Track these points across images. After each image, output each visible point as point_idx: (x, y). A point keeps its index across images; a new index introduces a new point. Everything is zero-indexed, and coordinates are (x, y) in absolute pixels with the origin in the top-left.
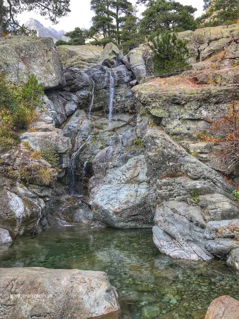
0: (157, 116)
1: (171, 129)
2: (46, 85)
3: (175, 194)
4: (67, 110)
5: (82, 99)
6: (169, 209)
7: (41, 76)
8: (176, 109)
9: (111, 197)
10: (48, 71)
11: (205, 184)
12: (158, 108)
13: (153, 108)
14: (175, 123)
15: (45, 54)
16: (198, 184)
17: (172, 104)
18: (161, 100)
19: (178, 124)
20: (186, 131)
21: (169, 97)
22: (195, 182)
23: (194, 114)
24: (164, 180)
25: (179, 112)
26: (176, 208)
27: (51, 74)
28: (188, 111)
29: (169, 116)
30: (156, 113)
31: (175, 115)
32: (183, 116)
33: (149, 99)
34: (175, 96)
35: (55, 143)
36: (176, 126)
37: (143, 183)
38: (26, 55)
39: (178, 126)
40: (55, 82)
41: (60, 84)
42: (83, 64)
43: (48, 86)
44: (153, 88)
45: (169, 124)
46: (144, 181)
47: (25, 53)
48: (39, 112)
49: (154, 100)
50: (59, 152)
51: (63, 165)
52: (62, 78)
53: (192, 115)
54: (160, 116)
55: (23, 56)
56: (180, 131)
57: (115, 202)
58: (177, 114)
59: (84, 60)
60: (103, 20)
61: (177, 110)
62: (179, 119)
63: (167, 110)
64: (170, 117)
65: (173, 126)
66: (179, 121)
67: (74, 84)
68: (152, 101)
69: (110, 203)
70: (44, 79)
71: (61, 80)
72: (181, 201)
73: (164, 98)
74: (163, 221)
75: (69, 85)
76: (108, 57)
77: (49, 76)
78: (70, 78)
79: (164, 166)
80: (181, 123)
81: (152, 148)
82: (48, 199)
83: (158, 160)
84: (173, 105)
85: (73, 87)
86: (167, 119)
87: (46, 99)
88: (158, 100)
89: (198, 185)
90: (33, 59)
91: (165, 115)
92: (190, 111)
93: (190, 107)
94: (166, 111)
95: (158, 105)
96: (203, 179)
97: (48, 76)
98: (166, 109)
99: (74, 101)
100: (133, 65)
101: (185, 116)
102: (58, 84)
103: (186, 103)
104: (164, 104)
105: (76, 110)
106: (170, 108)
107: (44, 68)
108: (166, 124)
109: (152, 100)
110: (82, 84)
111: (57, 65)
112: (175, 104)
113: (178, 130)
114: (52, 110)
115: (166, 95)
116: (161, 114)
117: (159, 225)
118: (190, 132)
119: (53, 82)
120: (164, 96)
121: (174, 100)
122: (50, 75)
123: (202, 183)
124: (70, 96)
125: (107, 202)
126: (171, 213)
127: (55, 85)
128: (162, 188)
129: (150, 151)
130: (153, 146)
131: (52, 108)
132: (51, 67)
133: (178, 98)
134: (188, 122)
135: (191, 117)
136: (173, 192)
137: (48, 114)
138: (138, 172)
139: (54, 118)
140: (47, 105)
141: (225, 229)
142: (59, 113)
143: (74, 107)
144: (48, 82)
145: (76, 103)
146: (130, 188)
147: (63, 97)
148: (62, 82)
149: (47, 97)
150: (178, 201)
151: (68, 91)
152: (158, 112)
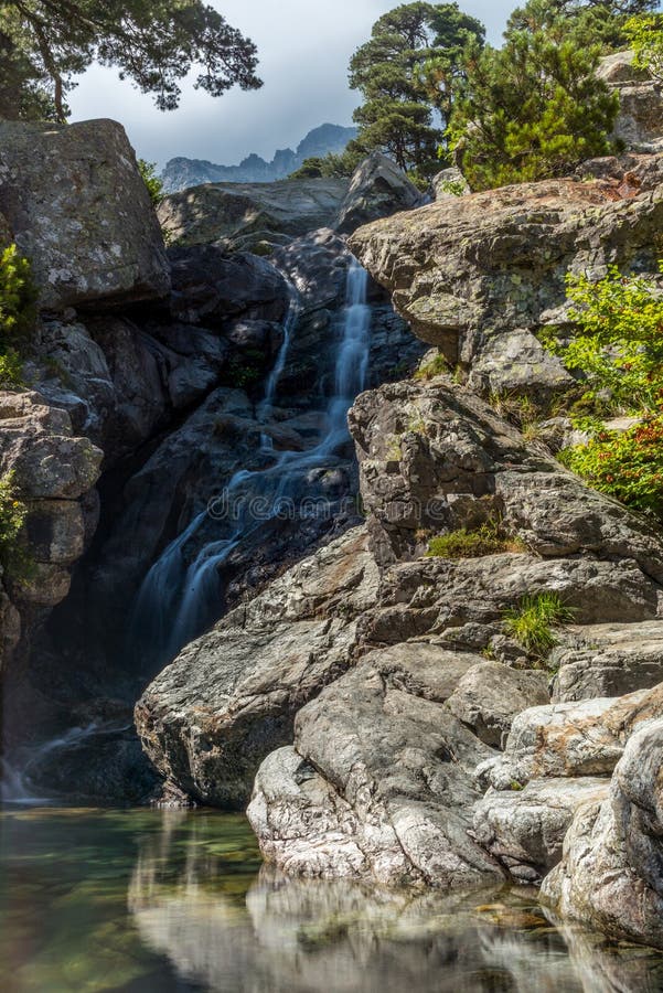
0: (436, 321)
1: (495, 370)
2: (83, 284)
4: (176, 388)
7: (63, 255)
8: (515, 285)
9: (218, 671)
10: (93, 236)
11: (593, 573)
12: (440, 290)
13: (425, 290)
14: (513, 345)
15: (82, 177)
16: (556, 571)
18: (451, 257)
19: (526, 350)
20: (561, 377)
21: (482, 236)
22: (546, 563)
26: (407, 667)
27: (103, 245)
29: (488, 321)
30: (432, 310)
31: (512, 314)
33: (407, 260)
36: (515, 359)
39: (523, 357)
40: (116, 275)
41: (139, 286)
42: (275, 240)
43: (90, 288)
45: (485, 352)
49: (426, 260)
51: (54, 547)
52: (155, 264)
54: (449, 323)
56: (535, 380)
57: (225, 692)
58: (522, 307)
59: (279, 227)
61: (524, 290)
63: (479, 295)
64: (489, 323)
65: (502, 359)
66: (531, 336)
68: (419, 264)
69: (204, 695)
70: (76, 264)
71: (148, 272)
72: (459, 646)
73: (465, 242)
75: (195, 303)
76: (360, 202)
77: (96, 254)
78: (197, 278)
80: (539, 346)
81: (387, 442)
83: (402, 486)
84: (504, 269)
85: (210, 307)
86: (476, 332)
87: (76, 336)
88: (439, 259)
89: (555, 578)
90: (38, 196)
91: (471, 317)
94: (473, 297)
95: (441, 279)
96: (591, 555)
97: (90, 254)
98: (475, 292)
99: (207, 355)
102: (132, 284)
103: (560, 260)
104: (465, 270)
105: (211, 386)
106: (491, 286)
107: (78, 225)
108: (473, 352)
109: (417, 259)
110: (243, 294)
112: (510, 265)
113: (523, 373)
114: (96, 375)
115: (470, 232)
116: (450, 313)
119: (110, 275)
120: (465, 236)
122: (100, 252)
123: (580, 568)
124: (194, 340)
125: (194, 692)
127: (118, 286)
131: (98, 369)
132: (104, 223)
133: (525, 240)
137: (72, 387)
138: (358, 569)
139: (103, 404)
140: (75, 356)
141: (581, 730)
142: (135, 394)
143: (205, 378)
144: (89, 276)
145: (217, 361)
146: (306, 635)
147: (164, 341)
148: (150, 279)
149: (84, 330)
150: (445, 647)
151: (189, 323)
152: (438, 305)
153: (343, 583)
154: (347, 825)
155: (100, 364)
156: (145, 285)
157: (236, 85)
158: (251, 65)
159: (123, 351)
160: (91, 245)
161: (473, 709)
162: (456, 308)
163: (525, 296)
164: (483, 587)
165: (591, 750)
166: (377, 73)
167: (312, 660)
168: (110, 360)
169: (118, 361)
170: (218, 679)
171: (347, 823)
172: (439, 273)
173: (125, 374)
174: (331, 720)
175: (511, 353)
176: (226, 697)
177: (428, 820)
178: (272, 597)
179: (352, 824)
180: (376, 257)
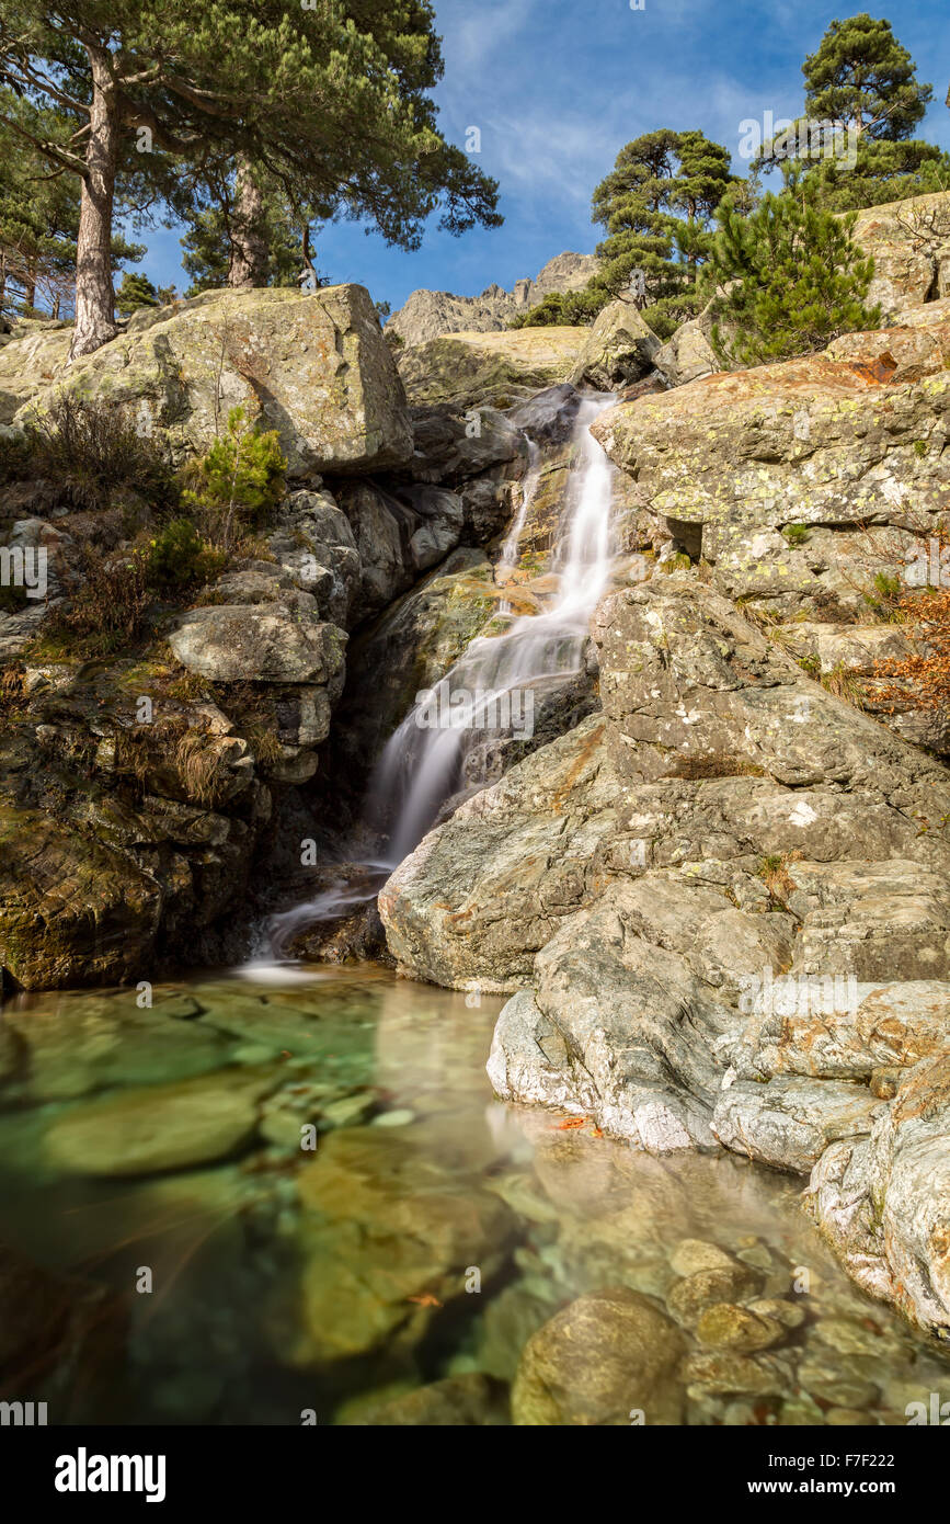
0: (679, 518)
1: (739, 570)
2: (329, 453)
3: (681, 853)
4: (418, 550)
6: (612, 917)
7: (310, 423)
8: (762, 482)
9: (457, 866)
10: (340, 404)
11: (838, 808)
12: (684, 484)
13: (666, 485)
14: (759, 544)
16: (801, 807)
17: (745, 462)
18: (697, 450)
19: (772, 550)
20: (806, 579)
21: (730, 429)
22: (790, 796)
23: (845, 500)
24: (643, 790)
25: (777, 498)
27: (348, 412)
28: (819, 489)
29: (734, 518)
30: (677, 505)
31: (758, 511)
32: (794, 512)
33: (651, 451)
34: (756, 425)
35: (272, 644)
36: (759, 559)
37: (606, 811)
38: (262, 350)
39: (769, 557)
40: (362, 442)
41: (385, 452)
42: (515, 392)
43: (335, 457)
45: (729, 551)
47: (257, 344)
48: (285, 546)
49: (671, 453)
50: (286, 678)
51: (302, 730)
52: (398, 428)
53: (832, 505)
54: (693, 519)
55: (250, 353)
56: (780, 581)
57: (465, 889)
58: (770, 504)
59: (520, 379)
60: (634, 251)
61: (772, 486)
62: (779, 528)
63: (725, 490)
64: (735, 520)
65: (747, 558)
66: (777, 535)
68: (662, 455)
69: (444, 890)
70: (322, 433)
71: (392, 437)
72: (699, 882)
73: (712, 435)
75: (437, 463)
76: (600, 356)
77: (342, 422)
78: (440, 437)
79: (668, 727)
80: (786, 546)
81: (628, 649)
83: (643, 699)
84: (751, 464)
85: (451, 467)
86: (720, 529)
87: (323, 503)
88: (686, 452)
89: (799, 814)
90: (286, 365)
91: (716, 513)
92: (830, 486)
93: (827, 470)
94: (718, 493)
95: (686, 472)
96: (835, 786)
97: (336, 422)
98: (720, 487)
99: (448, 517)
100: (687, 372)
101: (806, 511)
102: (376, 450)
103: (810, 455)
104: (711, 464)
105: (452, 548)
106: (737, 481)
107: (324, 393)
108: (716, 549)
109: (662, 450)
110: (484, 454)
111: (375, 383)
112: (759, 459)
113: (768, 574)
114: (342, 544)
115: (716, 424)
116: (695, 509)
118: (827, 581)
119: (355, 443)
120: (712, 429)
121: (754, 442)
122: (345, 419)
123: (827, 803)
124: (435, 500)
125: (435, 886)
127: (363, 454)
128: (631, 823)
129: (620, 662)
130: (631, 643)
131: (343, 536)
132: (349, 389)
133: (774, 435)
134: (819, 539)
135: (830, 516)
137: (318, 557)
138: (595, 765)
139: (347, 571)
140: (321, 525)
141: (828, 1029)
142: (379, 558)
143: (446, 540)
144: (334, 443)
145: (456, 523)
146: (543, 833)
147: (407, 503)
148: (394, 444)
149: (329, 498)
150: (685, 883)
151: (430, 483)
152: (682, 500)
153: (580, 778)
154: (585, 1096)
155: (345, 531)
156: (389, 449)
157: (479, 225)
158: (493, 204)
159: (367, 516)
160: (336, 412)
161: (715, 968)
162: (700, 504)
163: (773, 493)
164: (724, 818)
165: (839, 1056)
166: (620, 206)
167: (550, 863)
168: (355, 525)
169: (362, 525)
170: (457, 875)
171: (586, 1094)
172: (684, 466)
173: (369, 538)
174: (571, 977)
175: (757, 553)
176: (466, 894)
177: (668, 1111)
178: (510, 786)
179: (591, 1097)
180: (618, 445)
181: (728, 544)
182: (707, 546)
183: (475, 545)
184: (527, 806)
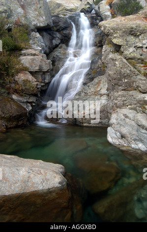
0: (117, 44)
1: (128, 54)
2: (38, 25)
3: (128, 104)
4: (54, 44)
5: (64, 36)
6: (122, 115)
7: (35, 19)
8: (132, 38)
10: (40, 15)
12: (118, 38)
13: (115, 37)
14: (131, 50)
15: (37, 3)
17: (129, 34)
18: (121, 32)
20: (139, 57)
21: (127, 29)
22: (144, 95)
24: (120, 93)
26: (127, 114)
27: (42, 17)
29: (127, 45)
31: (131, 44)
32: (137, 44)
33: (112, 31)
34: (132, 28)
39: (133, 52)
40: (44, 23)
41: (48, 25)
42: (67, 13)
43: (40, 26)
44: (115, 22)
45: (126, 50)
46: (105, 94)
47: (24, 2)
48: (32, 44)
49: (116, 31)
50: (43, 71)
51: (46, 80)
52: (50, 20)
54: (120, 44)
55: (23, 4)
56: (135, 57)
58: (133, 43)
59: (67, 10)
63: (125, 39)
65: (129, 52)
66: (134, 48)
67: (59, 25)
70: (37, 21)
71: (49, 22)
72: (131, 109)
73: (123, 29)
74: (116, 124)
75: (56, 27)
76: (84, 7)
77: (40, 19)
78: (56, 22)
79: (120, 82)
80: (135, 50)
82: (34, 104)
83: (116, 77)
85: (58, 27)
86: (124, 47)
87: (38, 35)
88: (118, 32)
89: (146, 98)
90: (29, 7)
91: (124, 44)
93: (143, 37)
95: (118, 36)
99: (58, 37)
100: (102, 12)
101: (139, 45)
103: (140, 35)
104: (123, 35)
105: (59, 44)
106: (128, 38)
107: (37, 13)
109: (114, 31)
110: (64, 25)
111: (46, 11)
112: (131, 34)
113: (133, 55)
115: (125, 27)
116: (120, 42)
117: (113, 126)
118: (142, 57)
121: (131, 31)
124: (55, 34)
126: (123, 117)
127: (45, 25)
128: (118, 99)
129: (110, 70)
130: (112, 67)
131: (42, 42)
132: (42, 12)
133: (135, 30)
136: (126, 102)
137: (39, 46)
138: (101, 87)
139: (43, 49)
140: (38, 39)
142: (47, 46)
143: (58, 42)
145: (60, 39)
147: (50, 35)
151: (54, 31)
152: (118, 41)
153: (98, 89)
155: (42, 40)
163: (134, 41)
164: (134, 98)
172: (118, 34)
175: (131, 51)
180: (105, 29)
181: (126, 49)
182: (122, 49)
183: (63, 43)
184: (89, 94)
